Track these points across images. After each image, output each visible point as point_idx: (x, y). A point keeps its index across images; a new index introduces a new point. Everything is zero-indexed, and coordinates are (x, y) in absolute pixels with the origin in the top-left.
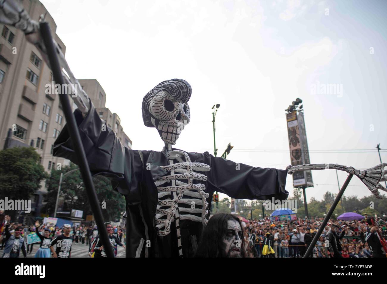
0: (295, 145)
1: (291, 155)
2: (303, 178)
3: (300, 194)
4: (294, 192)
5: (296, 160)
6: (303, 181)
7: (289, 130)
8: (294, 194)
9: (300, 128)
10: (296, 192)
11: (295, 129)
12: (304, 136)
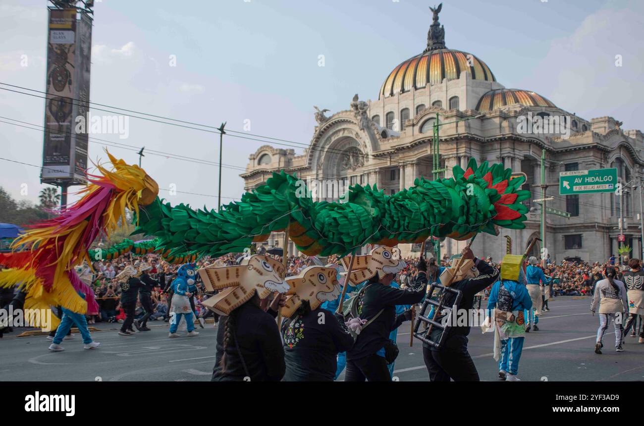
0: (60, 88)
1: (48, 108)
2: (68, 163)
3: (55, 200)
4: (41, 194)
5: (58, 122)
6: (65, 171)
7: (50, 49)
8: (41, 198)
9: (78, 52)
10: (47, 195)
11: (66, 51)
12: (85, 74)
